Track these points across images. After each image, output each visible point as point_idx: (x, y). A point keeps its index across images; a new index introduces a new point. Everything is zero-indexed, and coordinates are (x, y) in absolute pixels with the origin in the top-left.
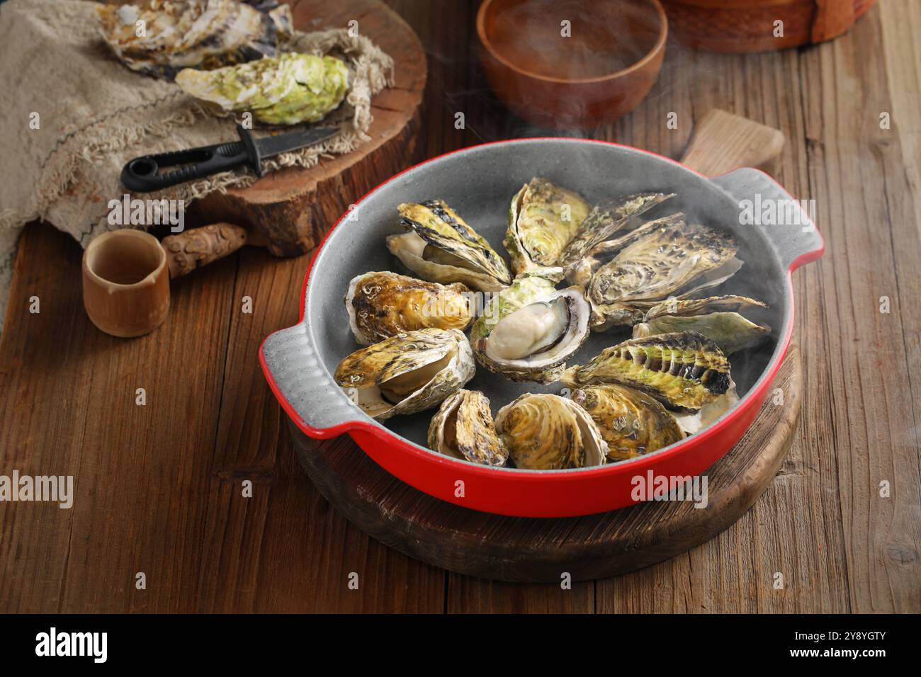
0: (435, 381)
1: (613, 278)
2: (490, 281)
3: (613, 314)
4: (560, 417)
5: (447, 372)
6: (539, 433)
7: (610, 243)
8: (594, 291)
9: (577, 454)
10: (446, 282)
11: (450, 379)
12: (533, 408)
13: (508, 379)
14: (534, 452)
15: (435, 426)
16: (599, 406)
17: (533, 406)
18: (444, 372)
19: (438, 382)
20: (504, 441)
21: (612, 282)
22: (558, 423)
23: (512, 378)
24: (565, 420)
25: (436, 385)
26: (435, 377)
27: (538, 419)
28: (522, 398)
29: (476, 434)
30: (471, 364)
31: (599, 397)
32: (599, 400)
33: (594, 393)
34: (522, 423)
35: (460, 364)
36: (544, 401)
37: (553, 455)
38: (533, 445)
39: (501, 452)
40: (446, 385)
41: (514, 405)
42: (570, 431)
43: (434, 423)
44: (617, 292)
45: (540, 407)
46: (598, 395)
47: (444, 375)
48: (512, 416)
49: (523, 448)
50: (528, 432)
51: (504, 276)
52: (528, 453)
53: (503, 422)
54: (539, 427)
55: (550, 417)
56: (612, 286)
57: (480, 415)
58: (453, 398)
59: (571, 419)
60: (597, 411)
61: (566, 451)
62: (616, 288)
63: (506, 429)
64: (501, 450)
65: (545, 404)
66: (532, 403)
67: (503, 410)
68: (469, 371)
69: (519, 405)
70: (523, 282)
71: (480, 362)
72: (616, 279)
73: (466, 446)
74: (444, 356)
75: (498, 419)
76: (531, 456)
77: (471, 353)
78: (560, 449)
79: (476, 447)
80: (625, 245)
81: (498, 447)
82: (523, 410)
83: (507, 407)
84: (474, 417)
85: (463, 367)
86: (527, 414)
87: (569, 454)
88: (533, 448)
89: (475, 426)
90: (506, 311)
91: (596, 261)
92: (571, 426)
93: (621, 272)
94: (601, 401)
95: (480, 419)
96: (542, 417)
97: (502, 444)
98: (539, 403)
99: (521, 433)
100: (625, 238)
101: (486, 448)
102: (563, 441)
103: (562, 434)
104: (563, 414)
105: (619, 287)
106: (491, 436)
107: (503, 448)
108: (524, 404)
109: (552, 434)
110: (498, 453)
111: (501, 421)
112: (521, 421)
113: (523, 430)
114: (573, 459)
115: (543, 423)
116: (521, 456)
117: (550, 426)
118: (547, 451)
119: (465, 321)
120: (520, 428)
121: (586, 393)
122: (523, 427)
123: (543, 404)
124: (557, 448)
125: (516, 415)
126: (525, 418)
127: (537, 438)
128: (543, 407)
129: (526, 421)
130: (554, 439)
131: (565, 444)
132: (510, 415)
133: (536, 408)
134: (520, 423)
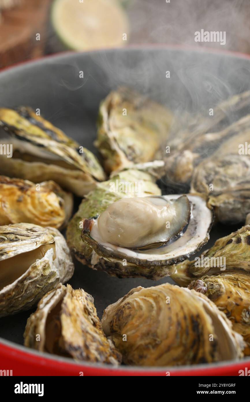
0: (29, 273)
1: (218, 169)
2: (84, 179)
3: (222, 205)
4: (182, 308)
5: (43, 264)
6: (157, 328)
7: (210, 137)
8: (198, 183)
9: (208, 348)
10: (37, 180)
11: (47, 273)
12: (148, 301)
13: (113, 276)
14: (152, 351)
15: (33, 325)
16: (224, 296)
17: (147, 299)
18: (39, 263)
19: (33, 275)
20: (114, 343)
21: (217, 173)
22: (181, 315)
23: (117, 275)
24: (189, 310)
25: (31, 278)
26: (30, 269)
27: (154, 313)
28: (132, 293)
29: (85, 332)
30: (69, 262)
31: (223, 286)
32: (224, 290)
33: (217, 282)
34: (134, 321)
35: (56, 260)
36: (160, 292)
37: (177, 353)
38: (150, 343)
39: (113, 354)
40: (42, 280)
41: (122, 301)
42: (197, 322)
43: (32, 323)
44: (225, 183)
45: (156, 299)
46: (221, 283)
47: (40, 268)
48: (122, 312)
49: (138, 348)
50: (144, 329)
51: (99, 173)
52: (145, 353)
53: (111, 322)
54: (158, 322)
55: (170, 309)
56: (217, 177)
57: (86, 311)
58: (52, 294)
59: (196, 308)
60: (222, 302)
61: (192, 347)
62: (223, 178)
63: (116, 328)
64: (113, 352)
65: (161, 295)
66: (145, 296)
67: (110, 308)
68: (67, 269)
69: (129, 299)
70: (122, 175)
71: (79, 259)
72: (221, 170)
73: (75, 344)
74: (38, 246)
75: (104, 319)
76: (149, 356)
77: (68, 250)
78: (184, 346)
79: (87, 347)
80: (226, 138)
81: (109, 349)
82: (135, 304)
83: (115, 304)
84: (81, 313)
85: (60, 264)
86: (140, 308)
87: (198, 350)
88: (151, 347)
89: (82, 323)
90: (106, 202)
91: (196, 155)
92: (198, 316)
93: (226, 164)
94: (226, 290)
95: (86, 316)
96: (160, 309)
97: (113, 346)
98: (154, 295)
99: (133, 331)
100: (225, 132)
101: (97, 349)
102: (188, 334)
103: (187, 327)
104: (186, 303)
105: (225, 177)
106: (100, 337)
107: (115, 351)
108: (136, 299)
109: (173, 329)
110: (110, 356)
111: (109, 320)
112: (133, 317)
113: (138, 326)
114: (204, 353)
115: (161, 318)
116: (136, 357)
117: (170, 319)
118: (169, 349)
119: (58, 220)
120: (133, 324)
121: (206, 282)
122: (137, 323)
123: (159, 296)
124: (181, 344)
125: (127, 311)
126: (139, 313)
127: (155, 335)
128: (160, 299)
129: (140, 317)
130: (177, 334)
131: (191, 338)
132: (120, 312)
133: (151, 301)
134: (132, 319)
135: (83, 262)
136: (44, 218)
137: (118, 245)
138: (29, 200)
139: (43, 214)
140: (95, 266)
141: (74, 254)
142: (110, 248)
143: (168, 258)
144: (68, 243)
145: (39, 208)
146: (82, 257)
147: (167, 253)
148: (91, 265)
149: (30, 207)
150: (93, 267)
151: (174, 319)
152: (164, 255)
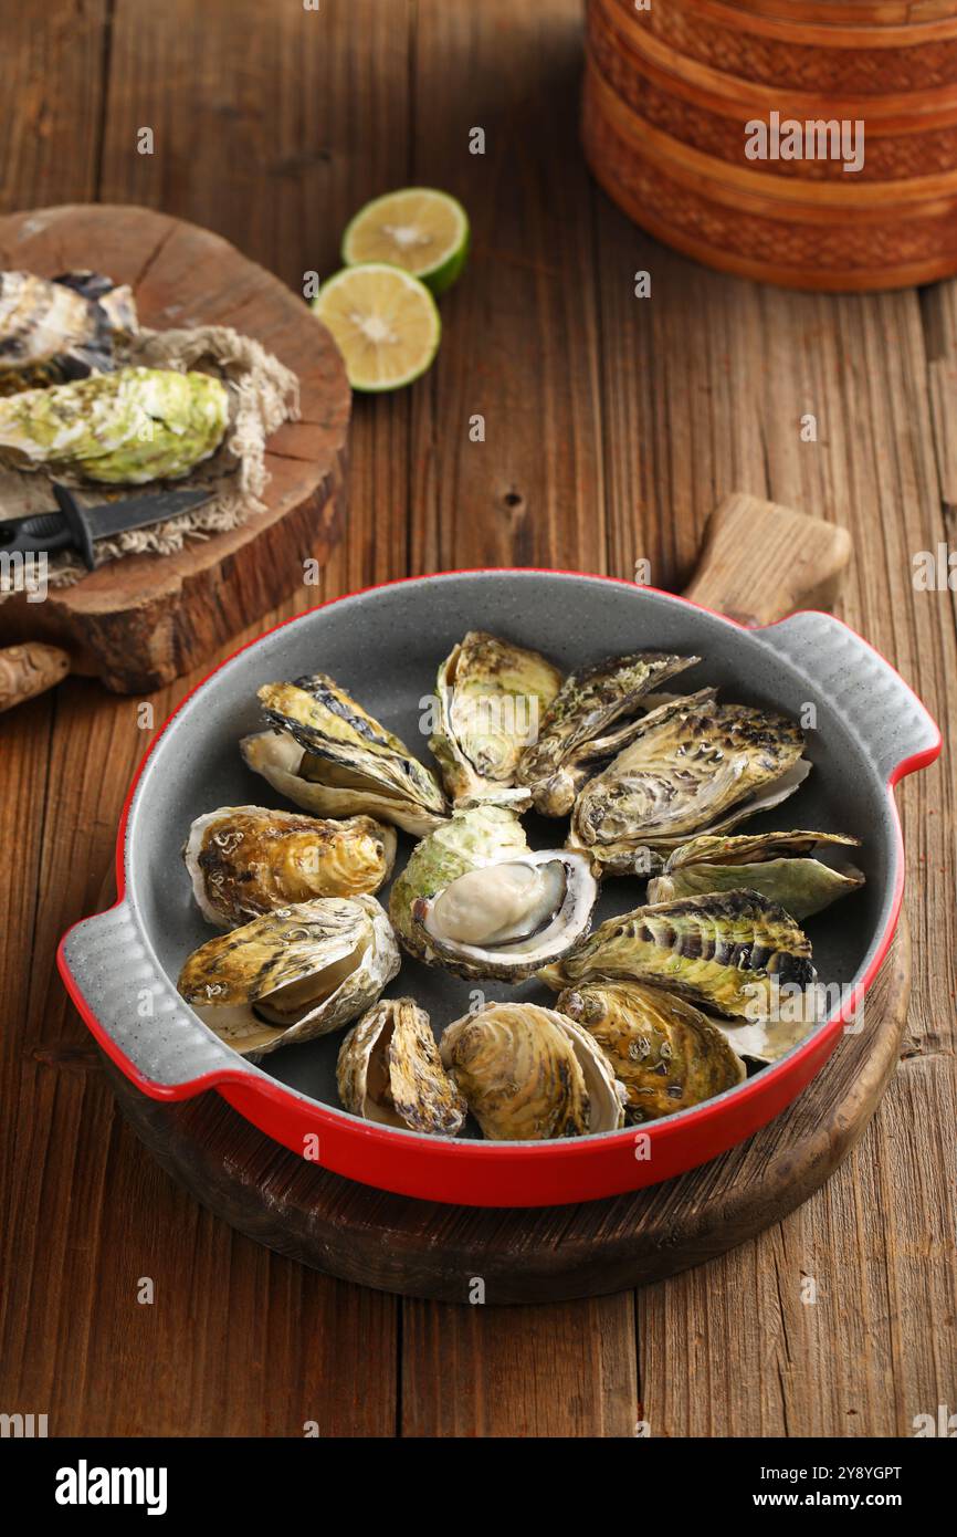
0: (342, 991)
1: (610, 801)
3: (614, 861)
4: (547, 1046)
5: (360, 976)
6: (514, 1069)
7: (602, 743)
8: (581, 824)
9: (577, 1106)
10: (343, 817)
11: (366, 985)
12: (502, 1028)
13: (453, 973)
14: (507, 1101)
15: (349, 1068)
16: (606, 1021)
18: (356, 976)
19: (348, 991)
20: (456, 1082)
21: (608, 808)
22: (545, 1056)
23: (462, 976)
24: (556, 1051)
25: (345, 996)
26: (343, 985)
27: (510, 1047)
29: (419, 1080)
30: (394, 954)
31: (606, 1006)
32: (605, 1012)
33: (598, 997)
34: (484, 1055)
35: (377, 957)
36: (518, 1015)
38: (504, 1090)
39: (455, 1103)
40: (359, 996)
41: (468, 1021)
42: (566, 1067)
43: (348, 1063)
44: (619, 825)
45: (513, 1026)
46: (603, 1001)
47: (357, 981)
48: (468, 1040)
49: (489, 1095)
50: (496, 1068)
51: (436, 801)
52: (498, 1102)
53: (453, 1049)
54: (515, 1060)
55: (531, 1044)
56: (609, 815)
57: (420, 1044)
59: (565, 1049)
60: (603, 1029)
61: (559, 1102)
62: (617, 819)
63: (460, 1061)
64: (456, 1100)
65: (521, 1023)
66: (499, 1020)
67: (451, 1029)
68: (390, 964)
69: (476, 1022)
70: (469, 816)
71: (407, 949)
72: (615, 803)
73: (406, 1103)
74: (354, 947)
75: (444, 1043)
76: (503, 1107)
77: (392, 935)
78: (549, 1098)
79: (421, 1102)
80: (625, 745)
81: (450, 1096)
82: (486, 1032)
83: (457, 1024)
84: (412, 1051)
85: (382, 960)
86: (492, 1037)
87: (565, 1106)
88: (505, 1095)
89: (416, 1067)
90: (446, 867)
91: (580, 773)
92: (567, 1060)
93: (621, 791)
94: (609, 1012)
95: (420, 1052)
96: (518, 1043)
97: (455, 1090)
98: (511, 1021)
99: (482, 1070)
100: (624, 733)
101: (435, 1103)
102: (553, 1084)
103: (552, 1073)
104: (552, 1042)
105: (620, 815)
106: (438, 1079)
107: (458, 1097)
108: (487, 1023)
109: (535, 1072)
110: (451, 1108)
111: (450, 1047)
112: (483, 1050)
113: (489, 1064)
114: (573, 1113)
115: (520, 1054)
116: (486, 1107)
117: (531, 1058)
118: (529, 1100)
119: (376, 879)
120: (482, 1060)
121: (583, 997)
122: (488, 1060)
123: (517, 1023)
124: (544, 1095)
125: (475, 1040)
126: (490, 1045)
127: (512, 1080)
128: (518, 1027)
129: (492, 1050)
130: (539, 1081)
131: (557, 1088)
132: (464, 1039)
133: (507, 1029)
134: (481, 1053)
135: (414, 953)
136: (357, 879)
137: (462, 942)
138: (334, 853)
139: (355, 873)
140: (432, 961)
141: (400, 941)
142: (450, 946)
143: (531, 961)
144: (392, 922)
145: (349, 865)
146: (413, 947)
147: (531, 951)
148: (426, 960)
149: (336, 864)
150: (427, 962)
151: (537, 1059)
152: (525, 956)
